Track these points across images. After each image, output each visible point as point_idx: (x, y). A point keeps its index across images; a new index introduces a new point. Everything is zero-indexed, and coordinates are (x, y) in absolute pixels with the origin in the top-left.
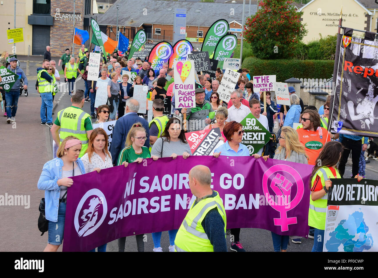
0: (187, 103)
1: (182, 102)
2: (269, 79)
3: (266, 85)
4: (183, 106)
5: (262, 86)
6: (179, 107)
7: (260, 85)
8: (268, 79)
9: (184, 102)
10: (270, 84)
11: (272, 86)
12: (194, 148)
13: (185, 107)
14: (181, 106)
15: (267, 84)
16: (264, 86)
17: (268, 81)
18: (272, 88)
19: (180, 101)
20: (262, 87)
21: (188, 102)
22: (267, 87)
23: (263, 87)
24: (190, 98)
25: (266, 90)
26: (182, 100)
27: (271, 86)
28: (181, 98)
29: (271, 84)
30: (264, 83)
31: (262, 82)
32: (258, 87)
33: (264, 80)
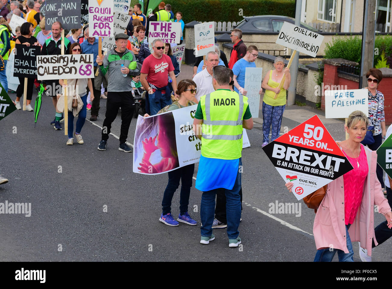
0: (103, 30)
1: (97, 29)
2: (171, 28)
3: (167, 35)
4: (98, 34)
5: (161, 35)
6: (93, 35)
7: (158, 34)
8: (169, 27)
9: (100, 30)
10: (172, 34)
11: (175, 37)
12: (293, 139)
13: (101, 35)
14: (96, 34)
15: (168, 33)
16: (164, 35)
17: (170, 29)
18: (174, 40)
19: (94, 28)
20: (160, 37)
21: (105, 30)
22: (167, 37)
23: (162, 37)
24: (107, 25)
25: (165, 41)
26: (97, 26)
27: (173, 36)
28: (96, 25)
29: (174, 34)
30: (163, 31)
31: (162, 30)
32: (155, 36)
33: (164, 27)
